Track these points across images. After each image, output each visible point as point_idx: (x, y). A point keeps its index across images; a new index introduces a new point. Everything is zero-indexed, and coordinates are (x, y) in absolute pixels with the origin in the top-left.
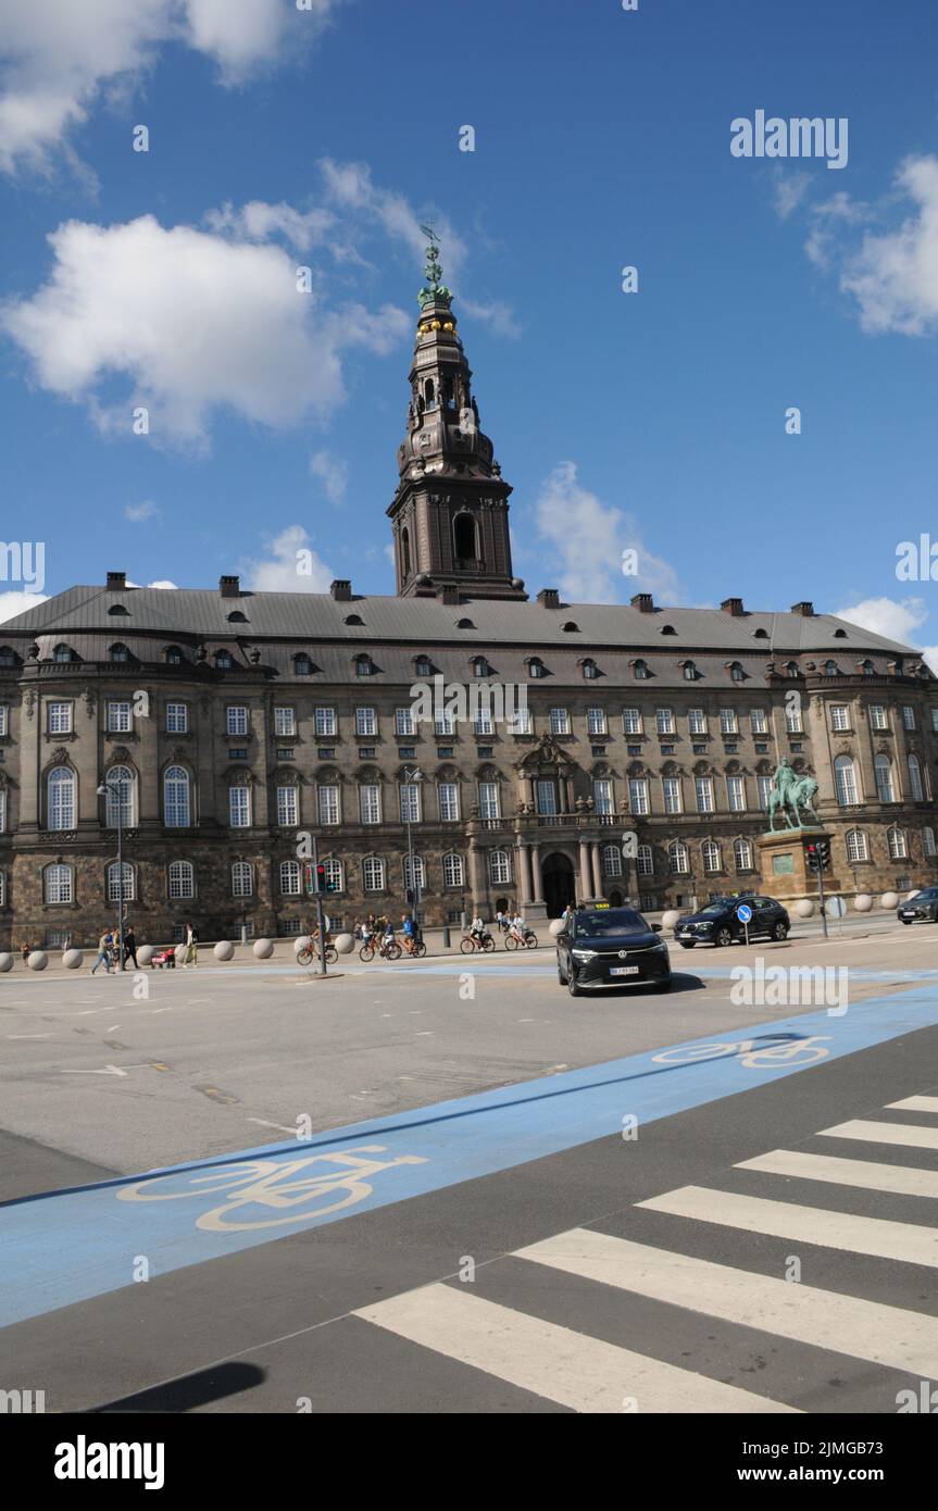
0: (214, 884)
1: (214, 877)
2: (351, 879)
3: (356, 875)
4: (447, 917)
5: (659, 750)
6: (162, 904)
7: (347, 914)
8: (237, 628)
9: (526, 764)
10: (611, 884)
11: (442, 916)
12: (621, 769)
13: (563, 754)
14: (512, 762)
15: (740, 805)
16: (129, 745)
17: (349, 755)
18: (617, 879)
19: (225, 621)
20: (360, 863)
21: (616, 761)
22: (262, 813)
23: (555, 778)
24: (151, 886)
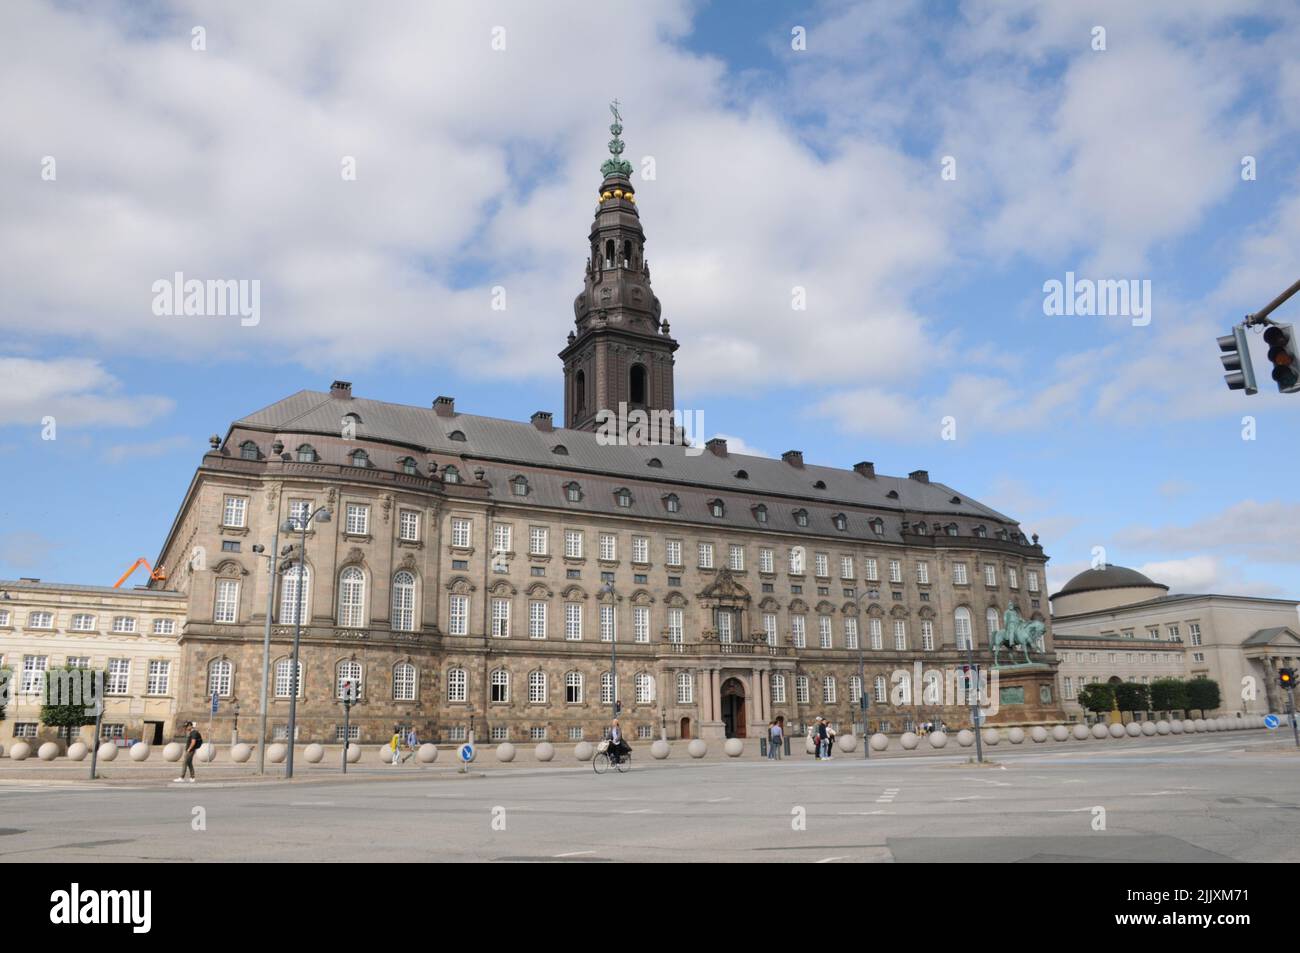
0: (433, 688)
1: (433, 681)
2: (554, 691)
3: (559, 688)
4: (636, 732)
5: (816, 591)
6: (387, 704)
7: (549, 724)
8: (458, 446)
9: (707, 594)
10: (776, 710)
11: (632, 731)
12: (785, 604)
13: (739, 587)
14: (697, 592)
15: (878, 644)
16: (363, 546)
17: (558, 574)
18: (781, 705)
19: (447, 439)
20: (562, 676)
21: (781, 598)
22: (479, 623)
23: (733, 609)
24: (378, 686)
